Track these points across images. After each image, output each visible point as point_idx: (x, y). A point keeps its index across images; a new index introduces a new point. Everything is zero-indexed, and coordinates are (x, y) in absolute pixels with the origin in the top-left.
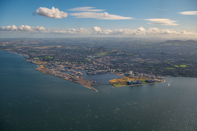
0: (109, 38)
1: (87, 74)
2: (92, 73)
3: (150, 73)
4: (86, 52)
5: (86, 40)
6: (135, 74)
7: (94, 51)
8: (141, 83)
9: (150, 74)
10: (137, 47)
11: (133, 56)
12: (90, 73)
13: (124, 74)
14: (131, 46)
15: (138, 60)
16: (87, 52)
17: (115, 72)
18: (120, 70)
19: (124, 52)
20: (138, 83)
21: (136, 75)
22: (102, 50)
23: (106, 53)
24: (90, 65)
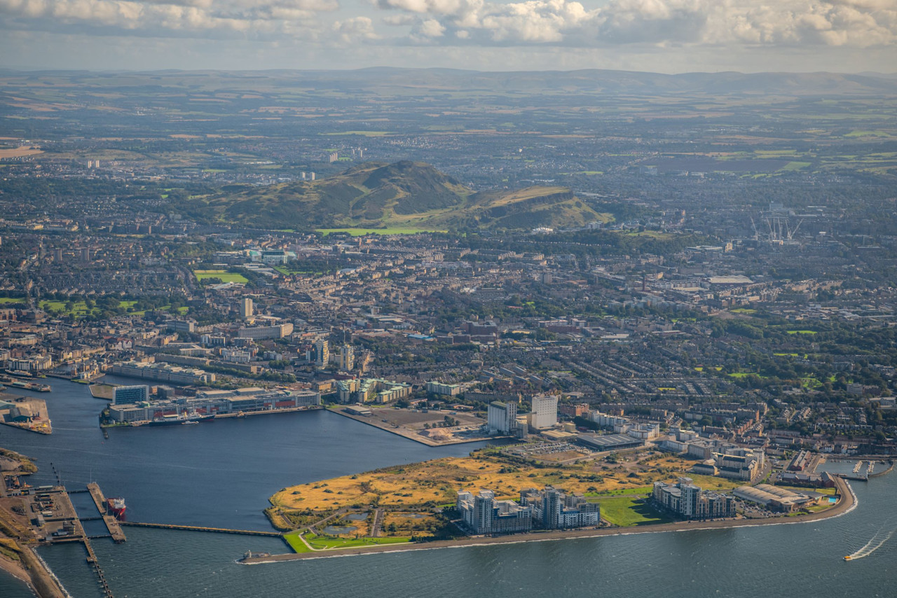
0: (553, 78)
1: (104, 419)
2: (158, 413)
3: (741, 420)
4: (233, 211)
5: (330, 93)
6: (584, 424)
7: (315, 197)
8: (579, 526)
9: (742, 430)
10: (784, 160)
11: (682, 255)
12: (129, 415)
13: (474, 427)
14: (724, 156)
15: (714, 288)
16: (249, 208)
17: (402, 403)
18: (456, 389)
19: (620, 212)
20: (542, 524)
21: (581, 443)
22: (402, 194)
23: (430, 223)
24: (196, 338)
